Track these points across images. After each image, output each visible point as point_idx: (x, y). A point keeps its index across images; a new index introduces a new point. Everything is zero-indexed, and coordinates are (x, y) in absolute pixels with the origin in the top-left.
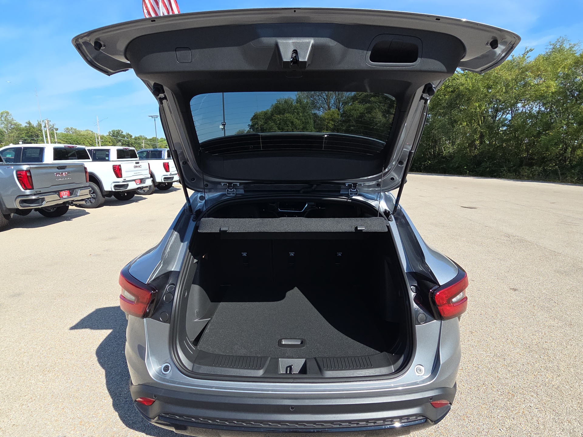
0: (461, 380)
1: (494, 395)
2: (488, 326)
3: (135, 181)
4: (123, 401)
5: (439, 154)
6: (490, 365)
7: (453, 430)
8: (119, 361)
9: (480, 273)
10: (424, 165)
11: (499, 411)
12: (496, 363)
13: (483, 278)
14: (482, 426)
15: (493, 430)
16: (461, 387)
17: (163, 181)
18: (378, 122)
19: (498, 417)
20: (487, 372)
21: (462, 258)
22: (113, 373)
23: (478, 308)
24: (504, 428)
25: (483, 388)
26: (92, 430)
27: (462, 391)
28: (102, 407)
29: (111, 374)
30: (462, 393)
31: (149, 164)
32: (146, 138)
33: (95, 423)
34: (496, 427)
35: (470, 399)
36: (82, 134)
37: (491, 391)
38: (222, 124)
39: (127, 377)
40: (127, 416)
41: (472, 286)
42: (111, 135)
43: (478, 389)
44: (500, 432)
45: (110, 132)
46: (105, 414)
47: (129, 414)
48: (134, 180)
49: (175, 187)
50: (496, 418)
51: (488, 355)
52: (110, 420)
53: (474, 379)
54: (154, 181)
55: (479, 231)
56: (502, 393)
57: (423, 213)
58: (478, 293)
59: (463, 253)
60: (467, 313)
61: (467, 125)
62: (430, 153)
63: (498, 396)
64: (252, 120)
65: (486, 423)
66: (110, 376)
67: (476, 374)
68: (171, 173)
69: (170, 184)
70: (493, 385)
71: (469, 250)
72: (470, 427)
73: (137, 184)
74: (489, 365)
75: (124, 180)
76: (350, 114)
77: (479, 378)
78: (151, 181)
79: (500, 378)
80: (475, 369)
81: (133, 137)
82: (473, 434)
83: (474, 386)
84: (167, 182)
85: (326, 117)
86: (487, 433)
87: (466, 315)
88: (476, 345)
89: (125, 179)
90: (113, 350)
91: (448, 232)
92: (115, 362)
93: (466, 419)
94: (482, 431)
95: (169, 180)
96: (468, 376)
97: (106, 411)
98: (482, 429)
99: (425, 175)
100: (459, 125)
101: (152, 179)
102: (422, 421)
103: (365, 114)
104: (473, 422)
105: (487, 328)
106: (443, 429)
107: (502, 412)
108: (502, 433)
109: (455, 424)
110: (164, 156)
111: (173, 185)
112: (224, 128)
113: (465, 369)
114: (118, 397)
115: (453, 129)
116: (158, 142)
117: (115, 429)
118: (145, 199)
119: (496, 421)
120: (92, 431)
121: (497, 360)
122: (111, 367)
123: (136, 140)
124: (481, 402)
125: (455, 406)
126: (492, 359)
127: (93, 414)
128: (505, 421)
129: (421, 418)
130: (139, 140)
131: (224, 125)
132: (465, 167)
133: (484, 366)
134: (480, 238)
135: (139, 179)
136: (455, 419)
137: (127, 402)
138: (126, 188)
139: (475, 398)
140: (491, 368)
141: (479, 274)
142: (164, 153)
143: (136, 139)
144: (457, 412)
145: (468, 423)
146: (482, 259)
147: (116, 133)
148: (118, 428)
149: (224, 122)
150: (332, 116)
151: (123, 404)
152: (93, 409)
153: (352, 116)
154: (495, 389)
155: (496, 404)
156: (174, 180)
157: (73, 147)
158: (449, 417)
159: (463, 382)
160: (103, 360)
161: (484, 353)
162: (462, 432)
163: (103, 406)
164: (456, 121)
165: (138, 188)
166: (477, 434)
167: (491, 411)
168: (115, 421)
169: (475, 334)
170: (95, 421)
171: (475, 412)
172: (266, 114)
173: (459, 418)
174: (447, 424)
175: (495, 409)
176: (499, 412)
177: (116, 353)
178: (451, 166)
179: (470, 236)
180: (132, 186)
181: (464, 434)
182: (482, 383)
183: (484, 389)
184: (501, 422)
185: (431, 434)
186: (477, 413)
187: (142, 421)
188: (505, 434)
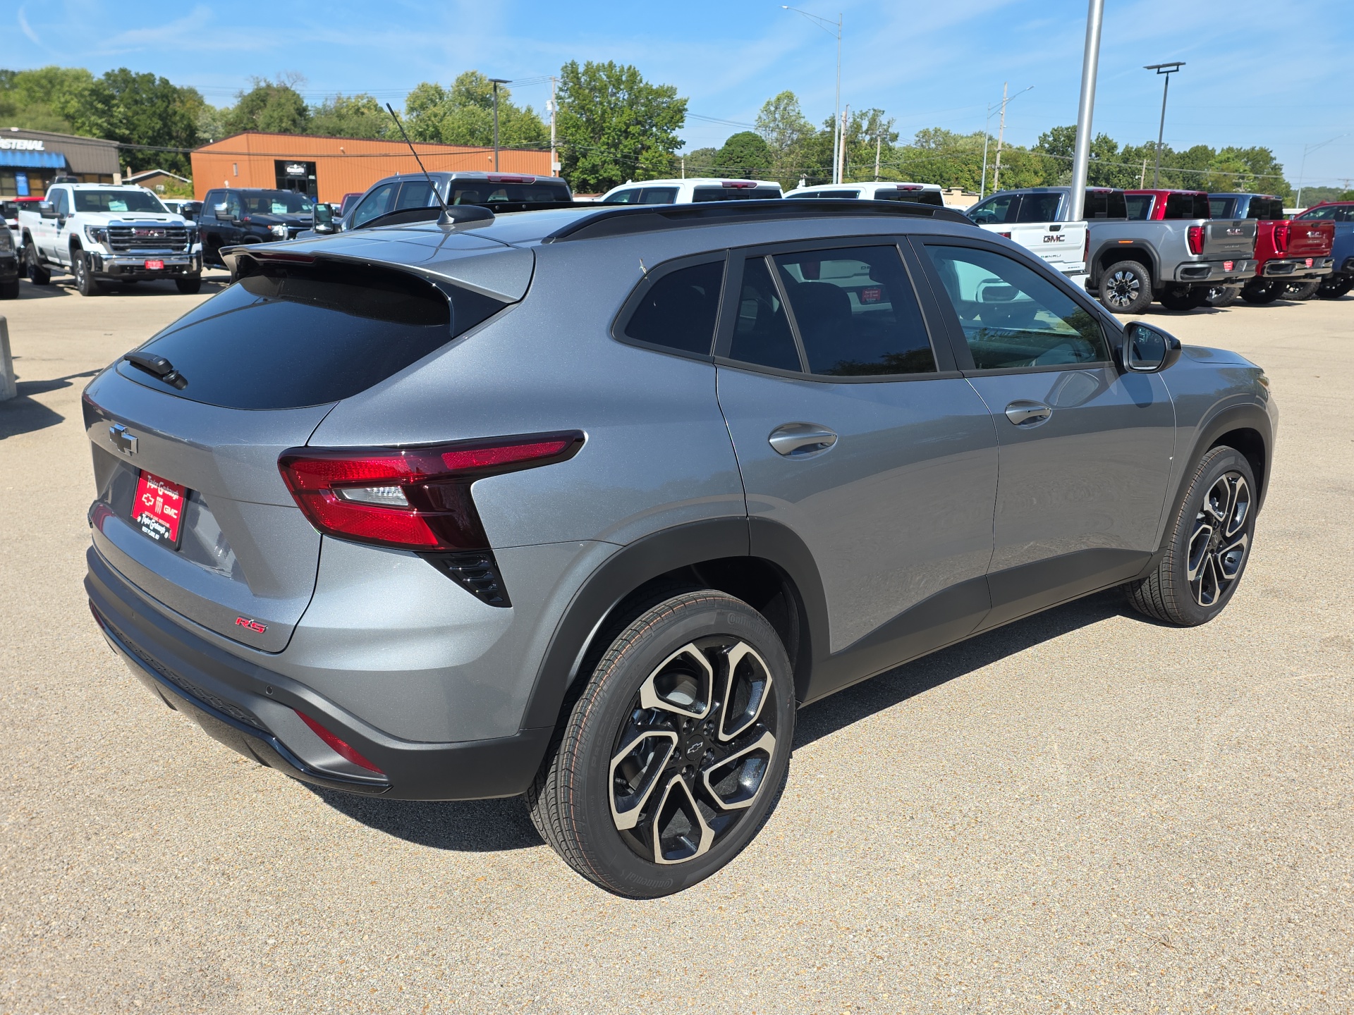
36: (959, 148)
42: (1047, 145)
45: (1045, 135)
123: (1127, 158)
147: (1063, 139)
157: (746, 186)
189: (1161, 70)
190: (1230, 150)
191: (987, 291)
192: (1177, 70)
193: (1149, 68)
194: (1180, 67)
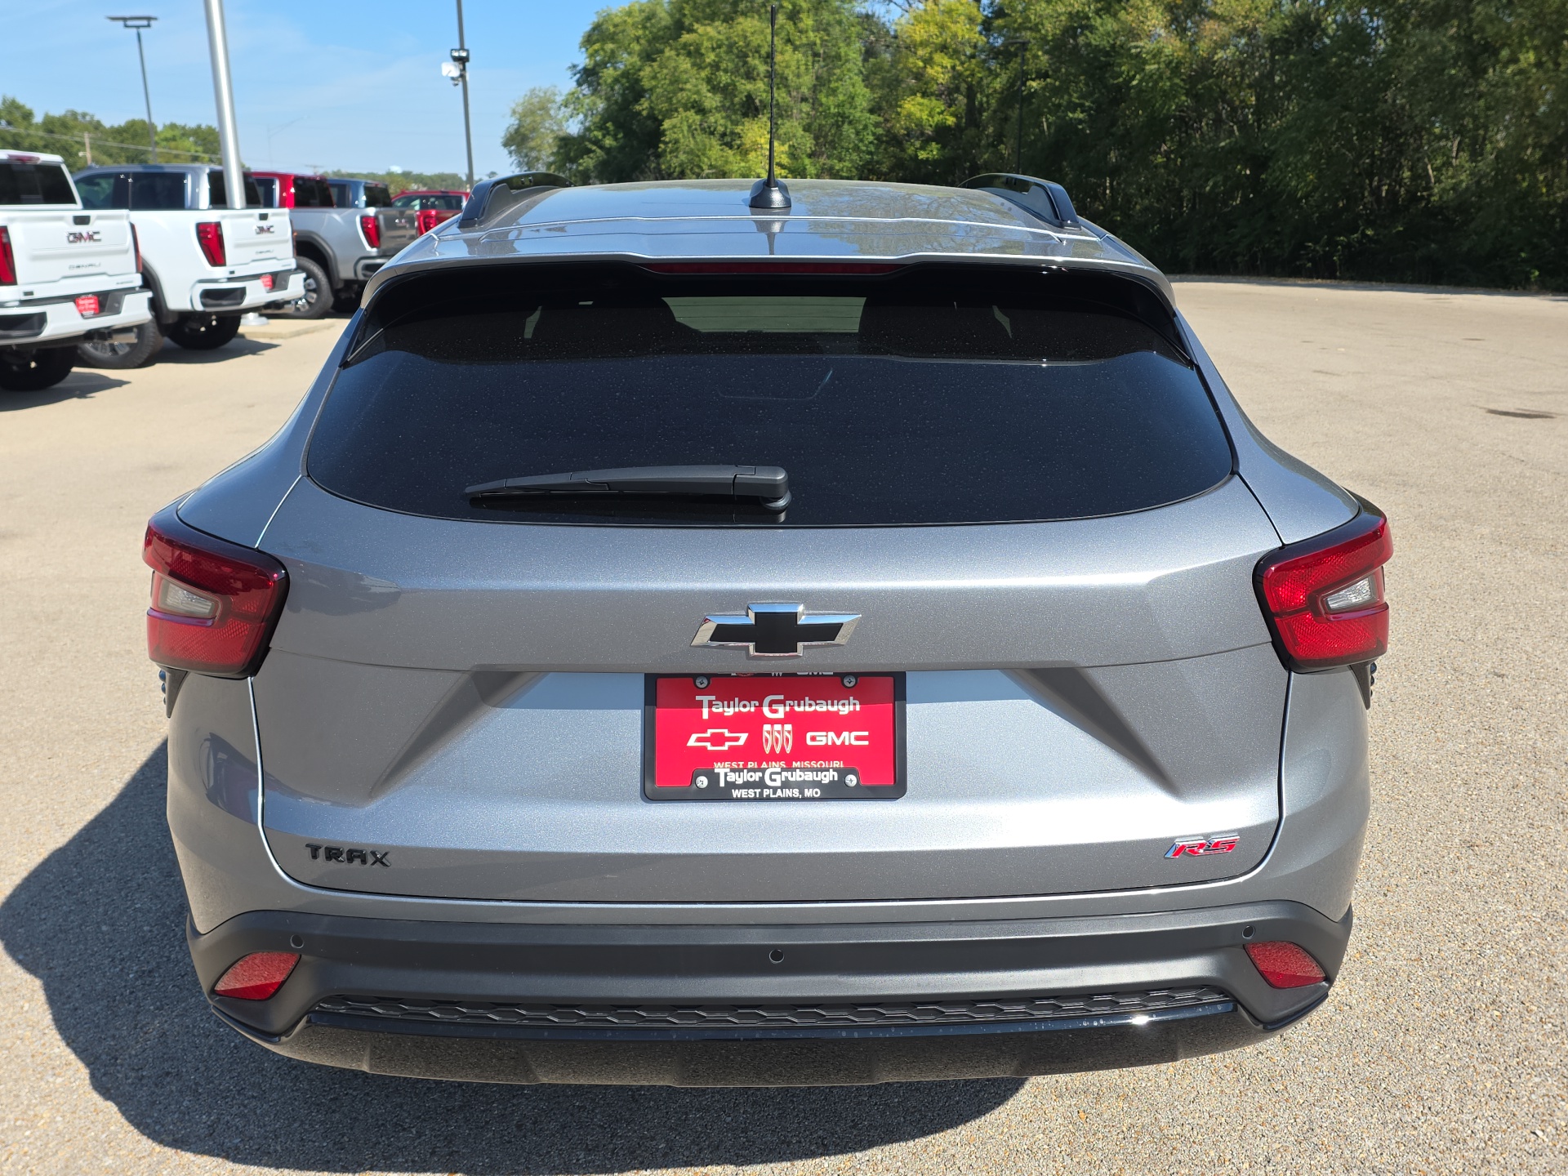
0: (1411, 993)
1: (1529, 1035)
2: (1536, 823)
3: (75, 302)
4: (127, 1079)
5: (1413, 198)
6: (1526, 945)
7: (1364, 1136)
8: (92, 955)
9: (1530, 650)
10: (1348, 246)
11: (1537, 1080)
12: (1549, 939)
13: (1542, 667)
14: (1471, 1124)
15: (1508, 1134)
16: (1409, 1013)
17: (199, 307)
18: (1147, 53)
19: (1533, 1097)
20: (1511, 966)
21: (1466, 596)
22: (74, 992)
23: (1506, 768)
24: (1550, 1129)
25: (1488, 1015)
26: (22, 1164)
27: (1412, 1025)
28: (49, 1098)
29: (69, 997)
30: (1411, 1029)
31: (133, 227)
32: (97, 126)
33: (31, 1146)
34: (1520, 1125)
35: (1436, 1048)
37: (1519, 1022)
38: (456, 59)
39: (132, 1006)
40: (149, 1121)
41: (1492, 694)
43: (1471, 1019)
44: (1533, 1139)
46: (63, 1117)
47: (156, 1115)
48: (73, 298)
49: (249, 337)
50: (1525, 1099)
51: (1522, 913)
52: (84, 1135)
53: (1460, 989)
54: (156, 304)
55: (1548, 500)
56: (1558, 1029)
57: (1326, 435)
58: (1514, 718)
59: (1475, 582)
60: (1460, 782)
61: (1539, 64)
62: (1376, 192)
63: (1540, 1037)
64: (588, 41)
65: (1486, 1115)
66: (64, 1004)
67: (1469, 973)
68: (232, 269)
69: (231, 321)
70: (1527, 1004)
71: (1499, 570)
72: (1425, 1126)
73: (82, 315)
74: (1521, 945)
75: (26, 294)
76: (1027, 19)
77: (1478, 984)
78: (146, 304)
79: (1556, 984)
80: (1468, 956)
81: (38, 118)
82: (1435, 1145)
83: (1456, 1008)
84: (216, 313)
85: (920, 34)
86: (1485, 1142)
87: (1455, 789)
88: (1480, 883)
89: (31, 293)
90: (64, 921)
91: (1421, 506)
92: (76, 959)
93: (1414, 1103)
94: (1468, 1138)
95: (224, 302)
96: (1439, 980)
97: (65, 1108)
98: (1470, 1132)
99: (1346, 288)
100: (1506, 65)
101: (150, 294)
102: (1219, 1007)
103: (1088, 18)
104: (1438, 1113)
105: (1531, 830)
106: (1326, 1133)
107: (1550, 1082)
108: (1540, 1141)
109: (1374, 1120)
110: (195, 196)
111: (241, 330)
112: (462, 76)
113: (1430, 957)
114: (105, 1066)
115: (1477, 85)
116: (157, 144)
117: (111, 1161)
118: (119, 383)
119: (1522, 1110)
120: (20, 1167)
121: (1553, 930)
122: (62, 976)
123: (51, 132)
124: (1476, 1054)
125: (1380, 1067)
126: (1535, 927)
127: (16, 1120)
128: (1556, 1109)
129: (1216, 998)
130: (64, 130)
131: (462, 61)
132: (1523, 255)
133: (1504, 949)
134: (1551, 526)
135: (94, 293)
136: (1377, 1105)
137: (144, 1082)
138: (36, 331)
139: (1454, 1045)
140: (1527, 953)
141: (1526, 652)
142: (196, 185)
143: (50, 125)
144: (1384, 1086)
145: (1420, 1115)
146: (1547, 600)
148: (119, 1156)
149: (462, 48)
150: (942, 27)
151: (127, 1088)
152: (15, 1104)
153: (1035, 28)
154: (1533, 1017)
155: (1531, 1060)
156: (247, 302)
158: (1352, 1098)
159: (1417, 997)
160: (26, 955)
161: (1511, 907)
162: (1394, 1141)
163: (50, 1096)
164: (1490, 49)
165: (90, 335)
166: (1448, 1145)
167: (1507, 1082)
168: (104, 1136)
169: (1483, 848)
170: (28, 1138)
171: (1449, 1086)
172: (648, 19)
173: (1389, 1101)
174: (1342, 1119)
175: (1522, 1076)
176: (1537, 1085)
177: (78, 930)
178: (1465, 249)
179: (1510, 519)
180: (63, 323)
181: (1403, 1148)
182: (1486, 998)
183: (1494, 1017)
184: (1541, 1110)
185: (1281, 1150)
186: (1459, 1089)
187: (211, 1134)
188: (1550, 1144)
189: (129, 23)
190: (173, 126)
191: (207, 295)
192: (149, 26)
193: (114, 19)
194: (153, 23)
